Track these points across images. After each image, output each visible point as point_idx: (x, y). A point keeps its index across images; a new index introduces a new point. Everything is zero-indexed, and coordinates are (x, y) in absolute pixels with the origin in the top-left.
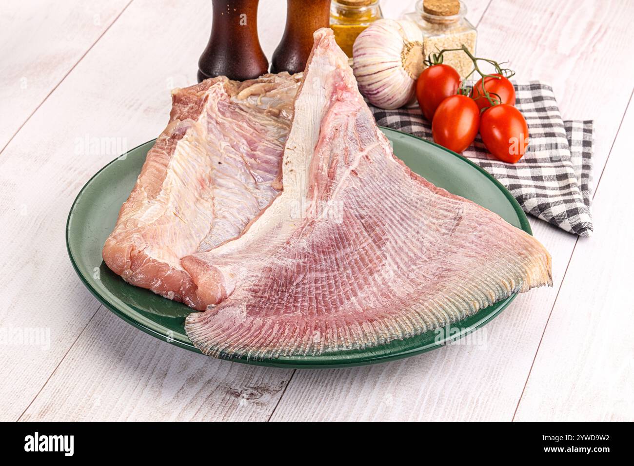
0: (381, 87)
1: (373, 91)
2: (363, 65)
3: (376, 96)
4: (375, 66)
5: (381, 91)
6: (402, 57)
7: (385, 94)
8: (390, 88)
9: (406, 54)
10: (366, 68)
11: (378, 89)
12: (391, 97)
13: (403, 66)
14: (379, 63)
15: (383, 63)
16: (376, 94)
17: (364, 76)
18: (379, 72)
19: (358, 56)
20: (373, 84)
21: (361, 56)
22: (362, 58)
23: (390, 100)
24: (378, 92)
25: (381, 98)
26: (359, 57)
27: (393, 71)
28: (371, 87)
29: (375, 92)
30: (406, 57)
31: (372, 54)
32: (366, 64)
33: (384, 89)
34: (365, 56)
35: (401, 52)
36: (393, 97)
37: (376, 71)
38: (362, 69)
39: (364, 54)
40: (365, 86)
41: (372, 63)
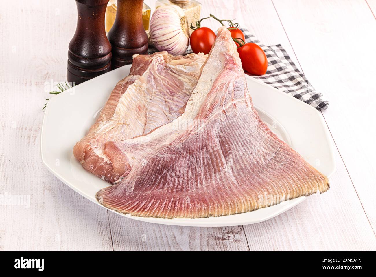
0: (174, 46)
1: (169, 49)
2: (163, 34)
3: (171, 51)
4: (170, 34)
5: (174, 48)
6: (182, 26)
7: (176, 49)
8: (178, 46)
9: (184, 24)
10: (165, 36)
11: (173, 47)
12: (179, 51)
13: (183, 31)
14: (172, 32)
15: (174, 31)
16: (171, 50)
17: (164, 41)
18: (173, 37)
20: (170, 44)
21: (160, 30)
22: (161, 30)
23: (179, 52)
24: (173, 49)
25: (174, 52)
26: (158, 31)
27: (180, 35)
28: (169, 46)
29: (171, 49)
30: (184, 26)
31: (167, 27)
32: (165, 34)
33: (175, 47)
34: (163, 29)
35: (180, 24)
36: (180, 50)
37: (171, 37)
38: (162, 37)
39: (162, 28)
40: (164, 47)
41: (168, 33)
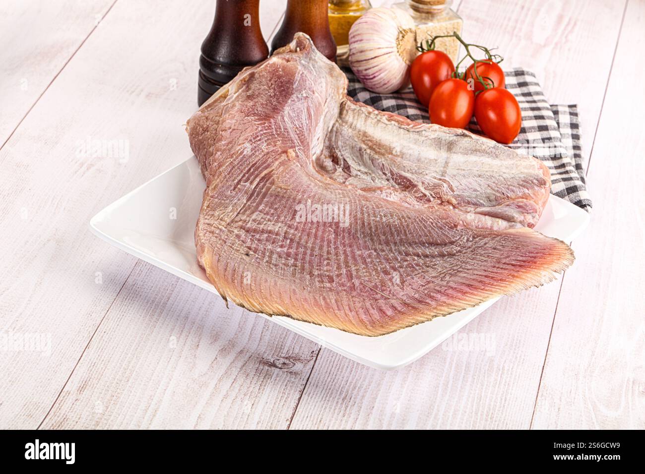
0: (377, 72)
1: (369, 76)
2: (360, 50)
3: (372, 81)
4: (371, 52)
5: (378, 76)
6: (398, 43)
7: (381, 79)
8: (385, 73)
9: (401, 40)
10: (363, 53)
11: (375, 73)
12: (386, 82)
13: (398, 52)
14: (376, 49)
15: (379, 48)
16: (372, 79)
17: (362, 61)
18: (375, 57)
19: (354, 42)
20: (370, 68)
21: (358, 42)
22: (359, 44)
23: (385, 84)
24: (374, 77)
25: (377, 83)
26: (355, 44)
27: (389, 57)
28: (367, 72)
29: (371, 77)
30: (401, 43)
31: (369, 40)
32: (363, 50)
33: (380, 74)
34: (362, 42)
35: (396, 38)
36: (388, 82)
37: (373, 57)
38: (359, 54)
39: (361, 40)
40: (361, 71)
41: (369, 49)
